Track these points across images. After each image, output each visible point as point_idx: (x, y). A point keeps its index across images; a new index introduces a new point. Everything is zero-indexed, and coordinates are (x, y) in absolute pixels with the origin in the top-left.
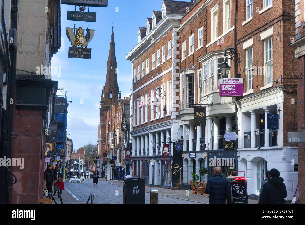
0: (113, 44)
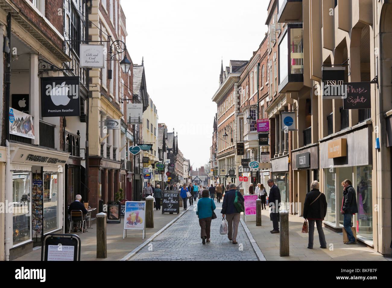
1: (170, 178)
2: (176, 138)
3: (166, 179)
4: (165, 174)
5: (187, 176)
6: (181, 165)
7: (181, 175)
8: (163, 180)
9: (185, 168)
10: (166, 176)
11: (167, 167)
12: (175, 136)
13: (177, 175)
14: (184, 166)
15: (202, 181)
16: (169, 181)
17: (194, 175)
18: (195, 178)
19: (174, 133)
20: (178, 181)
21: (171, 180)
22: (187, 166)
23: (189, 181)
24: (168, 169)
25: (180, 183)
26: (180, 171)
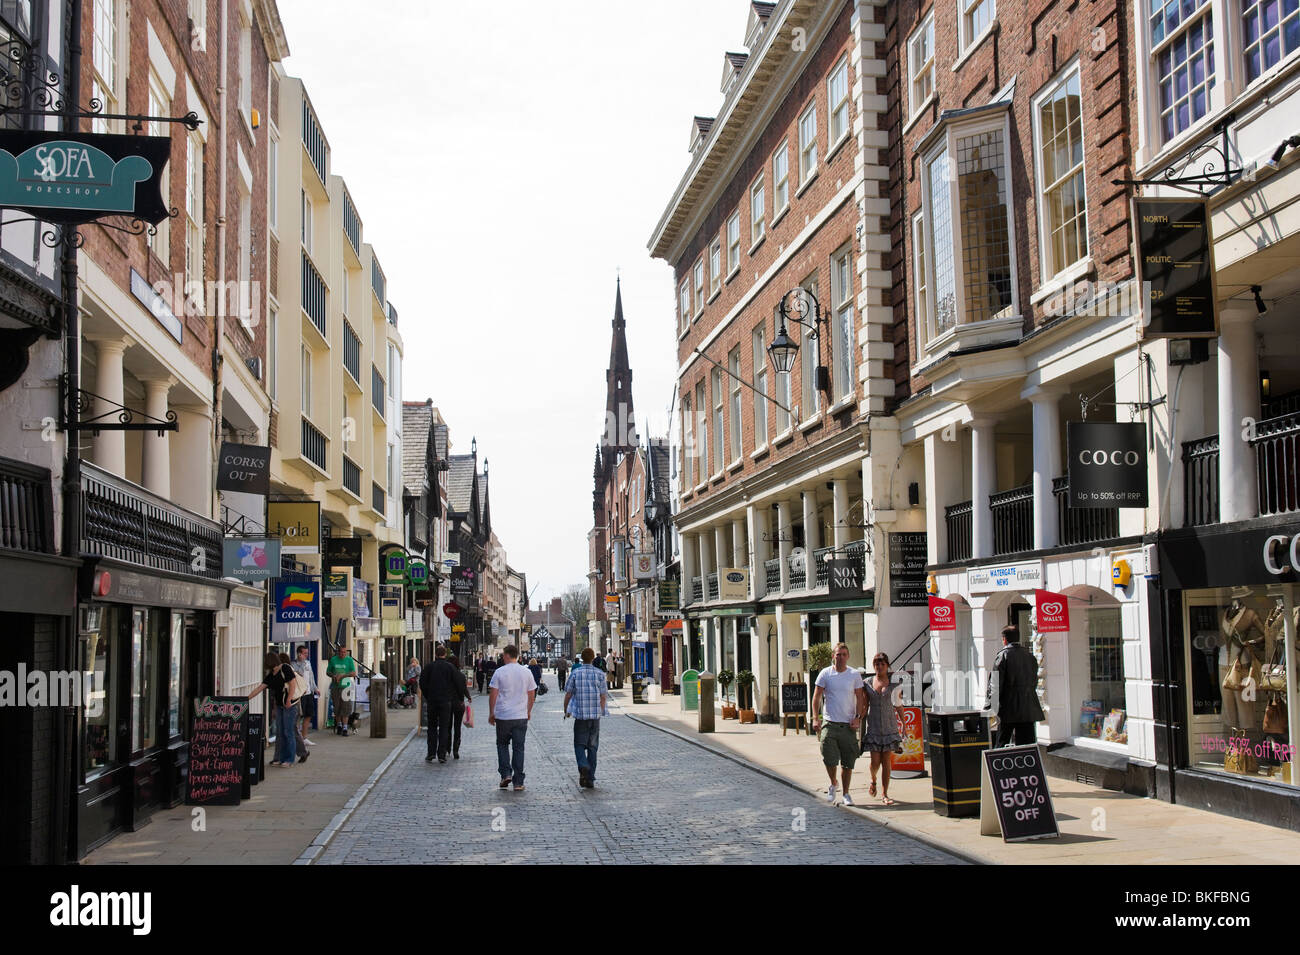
0: (619, 323)
1: (461, 628)
2: (484, 479)
3: (443, 630)
4: (440, 612)
5: (518, 622)
6: (501, 587)
7: (501, 620)
8: (429, 634)
9: (513, 598)
10: (445, 621)
11: (447, 583)
12: (480, 471)
13: (485, 619)
14: (510, 592)
15: (556, 640)
16: (458, 637)
17: (536, 623)
18: (539, 630)
19: (474, 455)
20: (490, 639)
21: (463, 635)
22: (518, 590)
23: (525, 638)
24: (453, 590)
25: (496, 645)
26: (495, 604)
